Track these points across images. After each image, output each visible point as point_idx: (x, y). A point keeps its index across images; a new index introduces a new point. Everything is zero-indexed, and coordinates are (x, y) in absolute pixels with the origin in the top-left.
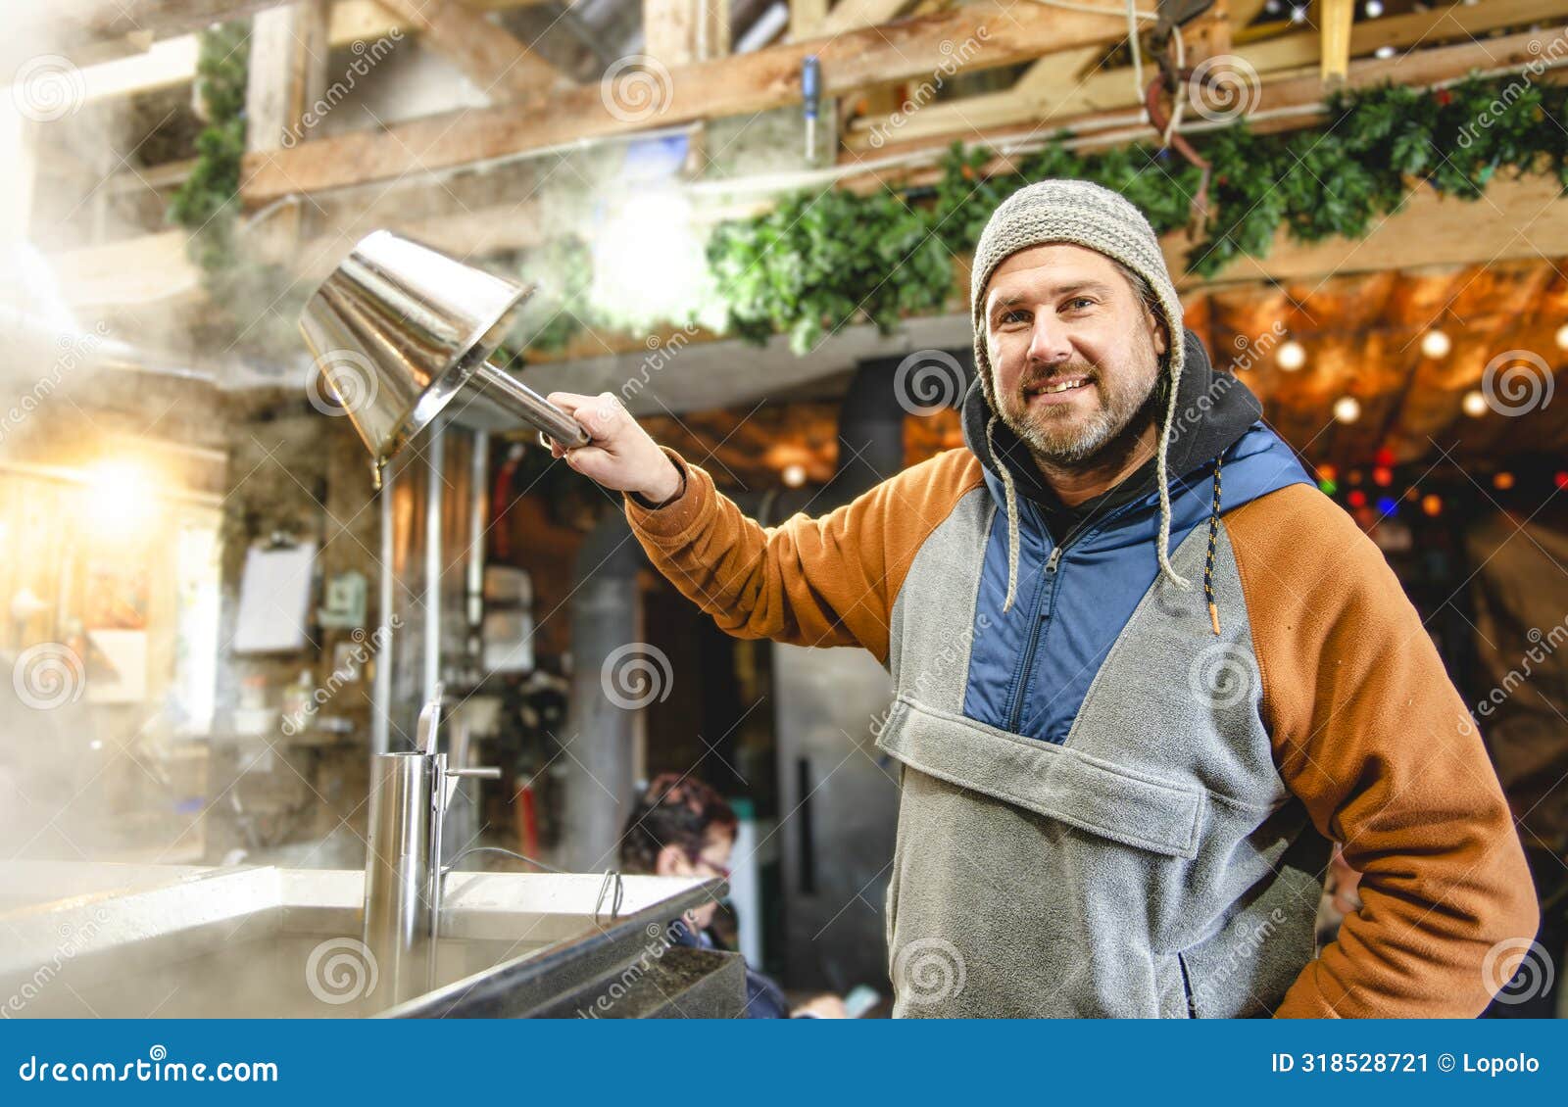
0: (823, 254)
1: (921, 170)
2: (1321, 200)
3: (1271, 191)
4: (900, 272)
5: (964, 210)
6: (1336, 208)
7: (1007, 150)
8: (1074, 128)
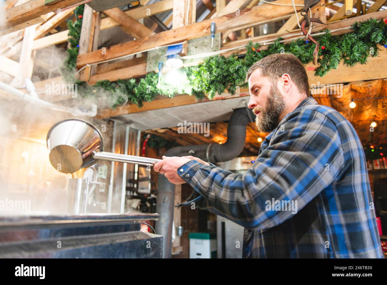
0: (215, 72)
1: (242, 50)
2: (352, 52)
3: (337, 50)
4: (235, 76)
5: (252, 59)
6: (357, 54)
7: (265, 44)
8: (283, 37)
